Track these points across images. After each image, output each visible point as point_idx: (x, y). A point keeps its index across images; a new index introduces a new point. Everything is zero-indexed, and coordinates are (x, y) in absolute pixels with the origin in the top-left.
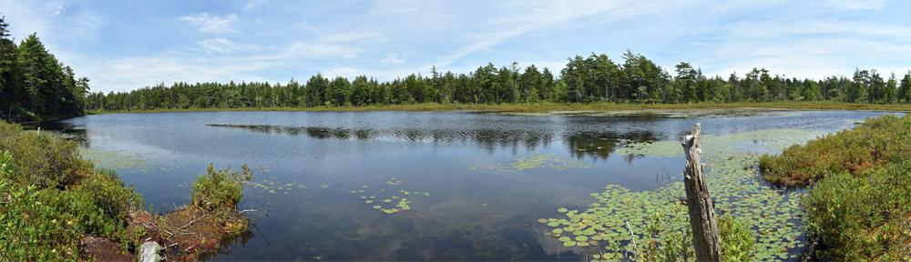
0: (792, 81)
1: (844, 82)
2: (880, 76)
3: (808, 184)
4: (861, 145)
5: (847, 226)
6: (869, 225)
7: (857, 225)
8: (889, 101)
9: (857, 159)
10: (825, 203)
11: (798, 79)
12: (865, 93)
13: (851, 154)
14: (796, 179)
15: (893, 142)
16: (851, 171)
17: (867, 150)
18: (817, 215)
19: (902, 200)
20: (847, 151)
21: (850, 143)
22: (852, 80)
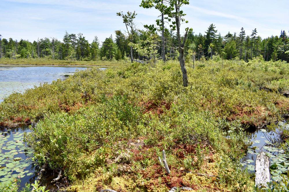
0: (8, 41)
1: (55, 43)
2: (86, 39)
3: (30, 124)
4: (73, 90)
5: (69, 152)
6: (87, 150)
7: (77, 150)
8: (93, 58)
9: (71, 101)
10: (47, 137)
11: (14, 40)
12: (73, 52)
13: (65, 98)
14: (18, 121)
15: (100, 88)
16: (67, 111)
17: (79, 95)
18: (42, 147)
19: (112, 129)
20: (61, 95)
21: (64, 90)
22: (62, 41)
